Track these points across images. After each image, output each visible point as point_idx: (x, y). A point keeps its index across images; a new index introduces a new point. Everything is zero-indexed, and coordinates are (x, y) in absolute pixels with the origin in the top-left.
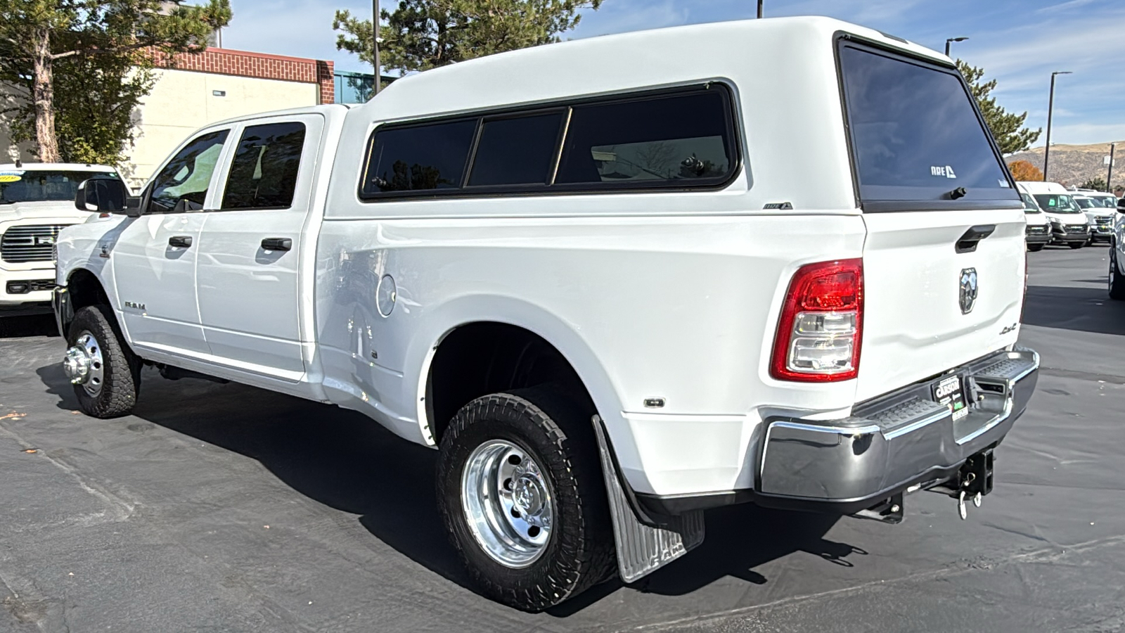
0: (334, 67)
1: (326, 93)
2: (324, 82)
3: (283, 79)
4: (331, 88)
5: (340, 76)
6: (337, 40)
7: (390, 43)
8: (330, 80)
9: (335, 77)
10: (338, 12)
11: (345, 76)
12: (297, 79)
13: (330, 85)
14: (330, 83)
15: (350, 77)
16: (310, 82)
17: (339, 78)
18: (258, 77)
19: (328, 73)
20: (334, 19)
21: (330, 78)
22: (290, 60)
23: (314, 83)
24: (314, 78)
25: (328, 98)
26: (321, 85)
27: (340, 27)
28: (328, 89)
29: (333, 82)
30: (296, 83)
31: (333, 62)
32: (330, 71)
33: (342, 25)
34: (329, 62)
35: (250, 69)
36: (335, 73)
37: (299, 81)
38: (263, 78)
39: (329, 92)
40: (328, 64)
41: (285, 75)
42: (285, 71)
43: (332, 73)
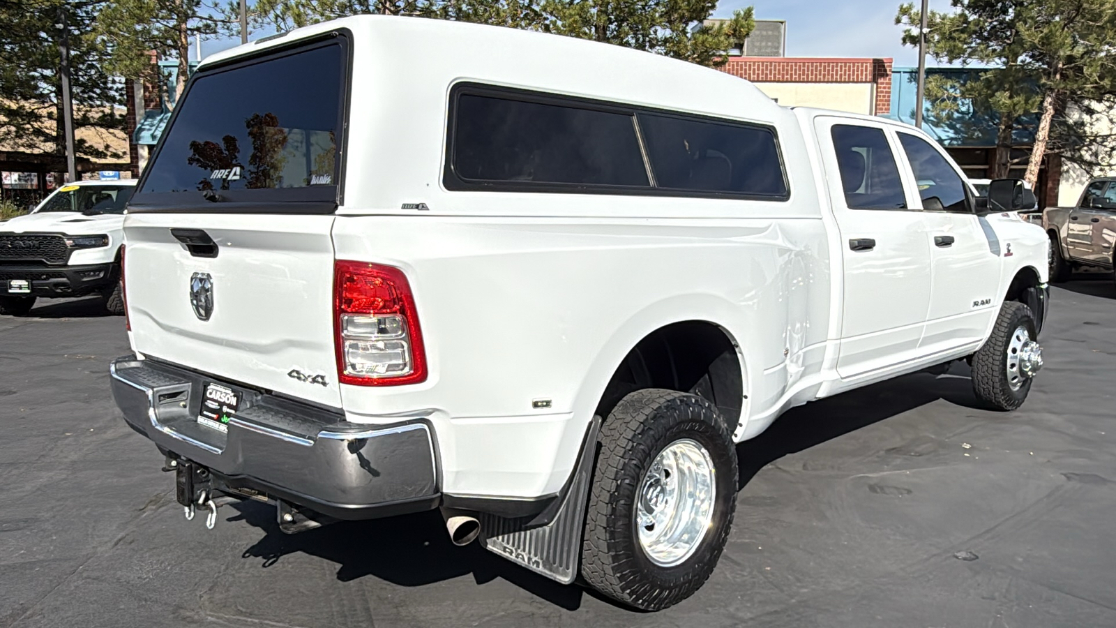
0: (893, 64)
1: (882, 92)
2: (881, 80)
3: (836, 82)
4: (887, 86)
5: (900, 72)
6: (903, 35)
7: (954, 31)
8: (888, 78)
9: (893, 74)
10: (902, 6)
11: (904, 72)
12: (851, 80)
13: (887, 84)
14: (887, 81)
15: (911, 73)
16: (866, 82)
17: (898, 74)
18: (811, 82)
19: (886, 71)
20: (896, 13)
21: (887, 75)
22: (845, 61)
23: (869, 82)
24: (869, 77)
25: (884, 96)
26: (877, 84)
27: (902, 21)
28: (885, 88)
29: (890, 79)
30: (851, 84)
31: (892, 59)
32: (888, 69)
33: (905, 19)
34: (886, 59)
35: (804, 75)
36: (893, 70)
37: (853, 82)
38: (816, 82)
39: (884, 90)
40: (885, 61)
41: (838, 77)
42: (839, 73)
43: (890, 70)
